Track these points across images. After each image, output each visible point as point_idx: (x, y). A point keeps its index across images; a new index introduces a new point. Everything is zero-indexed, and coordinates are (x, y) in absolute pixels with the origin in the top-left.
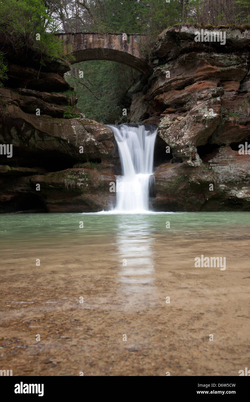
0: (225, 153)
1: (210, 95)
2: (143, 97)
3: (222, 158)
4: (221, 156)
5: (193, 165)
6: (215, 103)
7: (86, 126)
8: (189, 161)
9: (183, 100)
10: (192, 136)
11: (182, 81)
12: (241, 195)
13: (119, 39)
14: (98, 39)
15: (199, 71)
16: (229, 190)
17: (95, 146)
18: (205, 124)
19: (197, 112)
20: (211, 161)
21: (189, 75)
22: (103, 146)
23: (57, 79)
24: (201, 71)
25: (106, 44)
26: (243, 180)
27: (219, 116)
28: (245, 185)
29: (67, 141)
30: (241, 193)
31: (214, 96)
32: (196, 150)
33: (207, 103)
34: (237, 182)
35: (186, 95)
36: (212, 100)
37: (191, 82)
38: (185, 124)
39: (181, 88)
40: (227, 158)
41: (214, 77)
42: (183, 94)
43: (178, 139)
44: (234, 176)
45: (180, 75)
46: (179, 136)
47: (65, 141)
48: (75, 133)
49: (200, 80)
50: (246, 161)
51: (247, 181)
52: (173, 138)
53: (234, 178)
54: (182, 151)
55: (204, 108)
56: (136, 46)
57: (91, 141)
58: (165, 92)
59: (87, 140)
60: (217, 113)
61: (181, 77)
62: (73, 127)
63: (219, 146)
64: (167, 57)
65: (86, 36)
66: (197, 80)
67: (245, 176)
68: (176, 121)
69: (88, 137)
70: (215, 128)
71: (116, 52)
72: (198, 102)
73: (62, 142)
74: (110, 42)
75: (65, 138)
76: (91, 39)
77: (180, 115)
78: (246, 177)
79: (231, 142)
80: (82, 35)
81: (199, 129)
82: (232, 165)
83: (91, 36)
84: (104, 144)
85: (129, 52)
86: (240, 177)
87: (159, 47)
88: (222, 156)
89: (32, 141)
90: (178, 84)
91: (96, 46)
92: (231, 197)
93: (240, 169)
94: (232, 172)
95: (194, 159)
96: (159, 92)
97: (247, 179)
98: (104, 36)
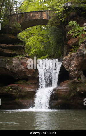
8: (76, 80)
13: (46, 13)
14: (35, 15)
17: (23, 72)
18: (84, 57)
19: (80, 50)
22: (28, 72)
23: (10, 37)
33: (85, 45)
35: (77, 41)
43: (70, 66)
47: (8, 70)
48: (14, 65)
52: (67, 66)
54: (72, 73)
55: (83, 48)
57: (22, 70)
62: (14, 62)
65: (29, 13)
68: (70, 56)
69: (21, 67)
72: (81, 45)
73: (6, 70)
74: (41, 15)
75: (8, 68)
81: (81, 60)
83: (32, 13)
91: (34, 18)
98: (39, 13)
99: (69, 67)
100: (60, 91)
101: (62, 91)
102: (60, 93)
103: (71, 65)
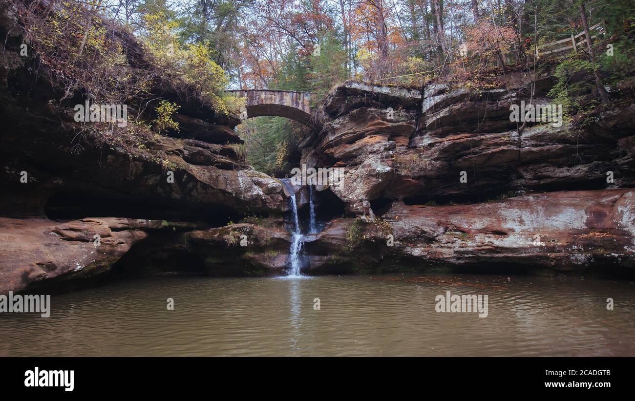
0: (398, 208)
1: (382, 148)
2: (313, 151)
3: (395, 213)
4: (395, 210)
5: (367, 221)
6: (387, 157)
7: (254, 178)
8: (363, 217)
9: (354, 153)
10: (365, 190)
11: (353, 135)
12: (417, 253)
13: (290, 96)
14: (270, 96)
15: (370, 126)
16: (405, 248)
17: (262, 200)
18: (378, 178)
19: (370, 165)
20: (384, 216)
21: (360, 130)
22: (271, 200)
23: (226, 132)
24: (373, 125)
25: (278, 100)
26: (419, 236)
27: (392, 170)
28: (421, 242)
29: (232, 194)
30: (416, 251)
31: (386, 149)
32: (369, 204)
33: (379, 157)
34: (411, 238)
35: (357, 149)
36: (385, 153)
37: (361, 136)
38: (358, 177)
39: (352, 141)
40: (401, 213)
41: (385, 132)
42: (354, 148)
43: (351, 193)
44: (409, 232)
45: (351, 129)
46: (352, 190)
47: (230, 194)
48: (242, 186)
49: (370, 134)
50: (420, 216)
51: (422, 237)
53: (409, 234)
54: (355, 205)
55: (376, 162)
56: (306, 103)
57: (258, 195)
58: (336, 146)
59: (254, 193)
60: (390, 167)
61: (351, 131)
62: (240, 179)
63: (391, 201)
64: (337, 112)
65: (258, 93)
66: (368, 134)
67: (420, 232)
68: (348, 174)
69: (255, 190)
70: (388, 182)
71: (287, 108)
72: (370, 156)
73: (226, 194)
74: (282, 99)
75: (230, 191)
76: (263, 96)
77: (351, 169)
78: (421, 234)
79: (404, 196)
80: (255, 92)
81: (373, 183)
82: (407, 221)
83: (264, 93)
84: (272, 198)
85: (300, 108)
86: (415, 233)
87: (329, 104)
88: (396, 212)
89: (194, 193)
90: (349, 138)
91: (268, 102)
92: (407, 254)
93: (415, 225)
94: (407, 228)
95: (368, 214)
96: (330, 146)
97: (422, 235)
98: (276, 93)
99: (349, 194)
100: (333, 238)
101: (337, 239)
102: (334, 242)
103: (353, 191)
